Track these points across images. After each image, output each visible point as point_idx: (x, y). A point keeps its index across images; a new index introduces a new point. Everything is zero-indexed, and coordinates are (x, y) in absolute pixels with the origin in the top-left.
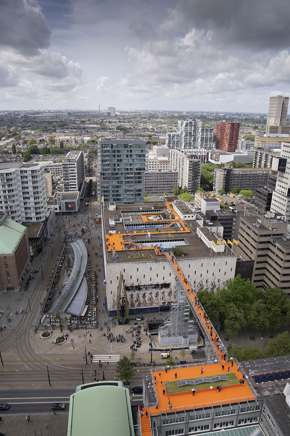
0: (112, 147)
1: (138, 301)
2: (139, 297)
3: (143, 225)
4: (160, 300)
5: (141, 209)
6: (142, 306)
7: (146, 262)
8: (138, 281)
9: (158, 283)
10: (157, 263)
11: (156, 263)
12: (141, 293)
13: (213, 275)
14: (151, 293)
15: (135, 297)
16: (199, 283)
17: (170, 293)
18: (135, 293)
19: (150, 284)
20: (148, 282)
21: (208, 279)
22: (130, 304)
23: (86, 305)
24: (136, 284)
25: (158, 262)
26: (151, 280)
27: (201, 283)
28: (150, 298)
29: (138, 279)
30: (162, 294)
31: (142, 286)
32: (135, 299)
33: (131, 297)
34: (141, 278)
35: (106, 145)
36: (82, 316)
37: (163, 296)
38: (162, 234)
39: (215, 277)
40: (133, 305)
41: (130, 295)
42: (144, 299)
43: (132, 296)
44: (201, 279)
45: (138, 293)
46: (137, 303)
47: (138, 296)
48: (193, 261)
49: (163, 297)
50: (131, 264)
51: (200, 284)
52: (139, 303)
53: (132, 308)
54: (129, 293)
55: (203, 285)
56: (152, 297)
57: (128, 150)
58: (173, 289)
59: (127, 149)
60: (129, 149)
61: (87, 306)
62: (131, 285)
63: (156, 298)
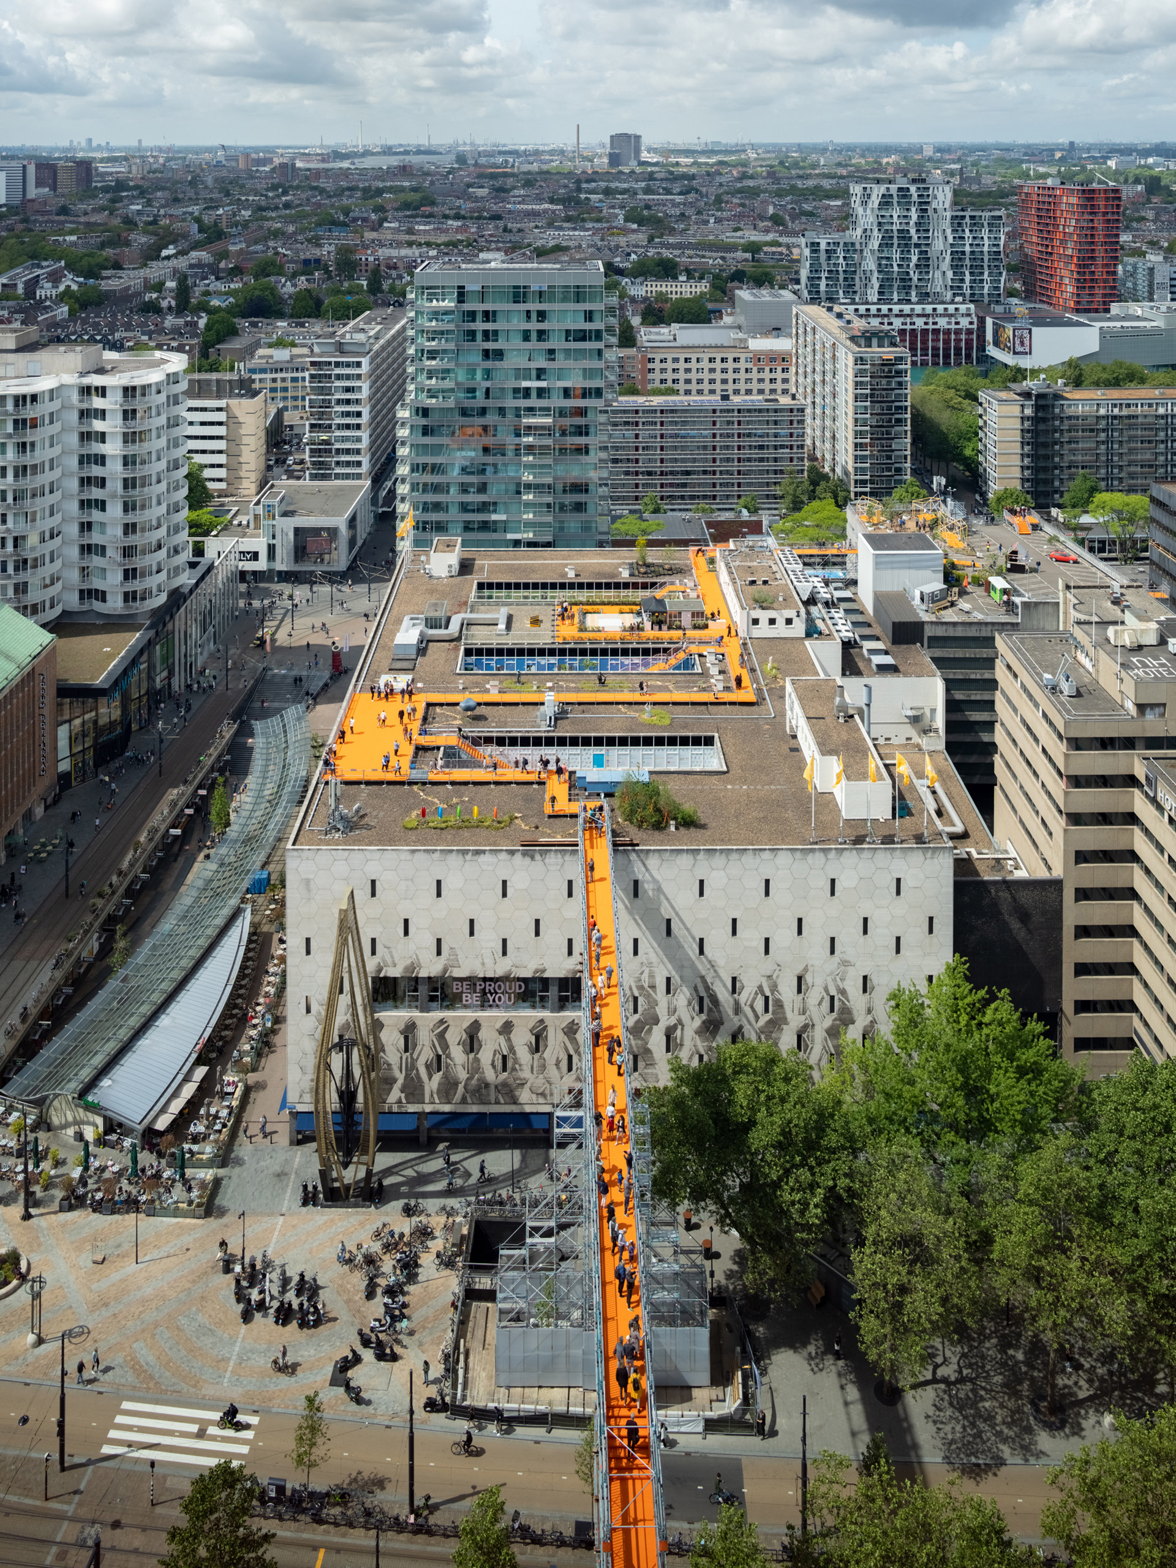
1: (439, 1070)
2: (445, 1046)
4: (552, 1072)
6: (464, 1101)
7: (478, 852)
8: (439, 953)
9: (544, 971)
10: (531, 858)
11: (527, 860)
12: (460, 1018)
13: (832, 952)
14: (507, 1028)
15: (427, 1043)
16: (760, 988)
18: (427, 1019)
19: (499, 973)
20: (489, 961)
21: (806, 969)
22: (401, 1078)
24: (430, 967)
25: (536, 853)
26: (504, 953)
27: (768, 993)
28: (504, 1058)
29: (439, 941)
30: (561, 1037)
31: (461, 980)
32: (425, 1054)
33: (406, 1039)
34: (455, 937)
36: (157, 1132)
37: (572, 1052)
39: (845, 963)
40: (413, 1089)
41: (402, 1027)
42: (472, 1056)
43: (409, 1031)
44: (767, 965)
45: (442, 1021)
46: (437, 1077)
47: (441, 1036)
48: (716, 860)
49: (570, 1057)
50: (408, 856)
51: (767, 999)
52: (446, 1076)
53: (412, 1108)
54: (394, 1017)
55: (779, 1004)
56: (512, 1049)
62: (406, 969)
63: (537, 1056)
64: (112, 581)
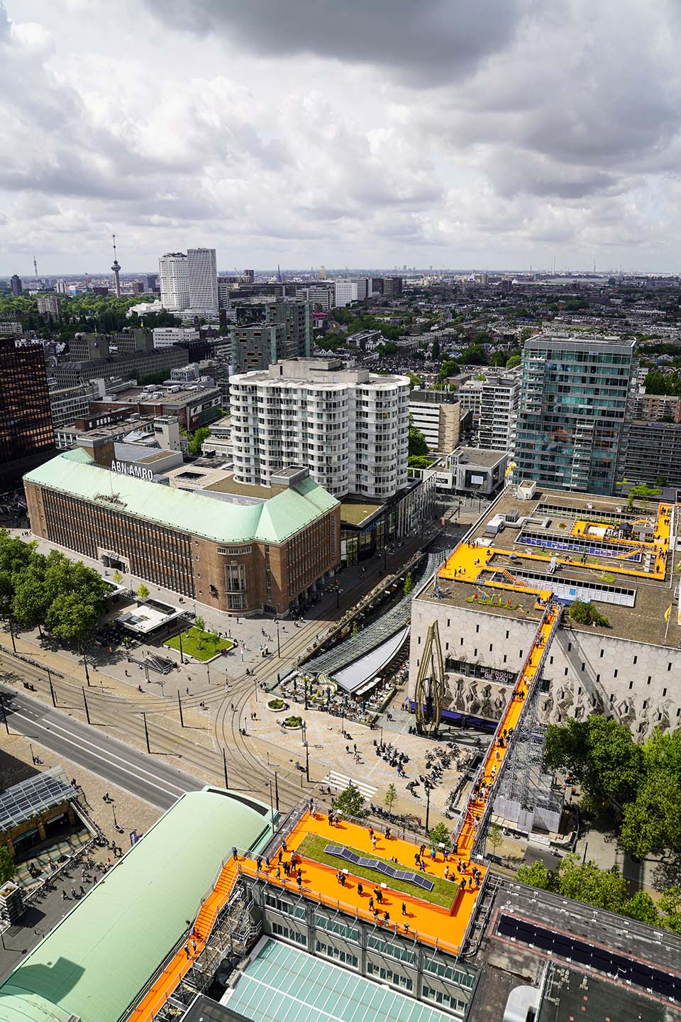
0: (549, 357)
1: (472, 700)
2: (475, 692)
3: (566, 541)
5: (590, 507)
6: (481, 714)
7: (497, 617)
8: (476, 655)
10: (522, 624)
11: (519, 624)
12: (482, 683)
13: (664, 694)
14: (503, 691)
15: (468, 688)
16: (625, 702)
17: (548, 705)
18: (469, 680)
19: (502, 668)
20: (497, 663)
21: (649, 699)
22: (455, 700)
23: (378, 676)
24: (472, 660)
25: (524, 624)
26: (505, 661)
27: (628, 705)
28: (501, 703)
29: (476, 650)
31: (485, 668)
32: (466, 693)
33: (459, 685)
34: (483, 650)
35: (537, 350)
36: (357, 696)
38: (590, 568)
40: (460, 705)
41: (457, 680)
42: (486, 698)
43: (460, 682)
44: (630, 693)
45: (475, 682)
46: (471, 703)
47: (474, 688)
48: (613, 643)
50: (465, 612)
52: (474, 703)
53: (459, 712)
54: (454, 676)
55: (633, 711)
56: (504, 699)
57: (586, 367)
58: (555, 697)
59: (583, 364)
60: (590, 364)
61: (378, 680)
62: (461, 658)
64: (370, 482)
